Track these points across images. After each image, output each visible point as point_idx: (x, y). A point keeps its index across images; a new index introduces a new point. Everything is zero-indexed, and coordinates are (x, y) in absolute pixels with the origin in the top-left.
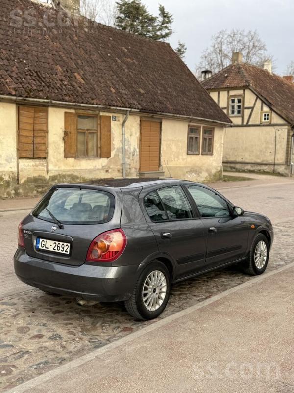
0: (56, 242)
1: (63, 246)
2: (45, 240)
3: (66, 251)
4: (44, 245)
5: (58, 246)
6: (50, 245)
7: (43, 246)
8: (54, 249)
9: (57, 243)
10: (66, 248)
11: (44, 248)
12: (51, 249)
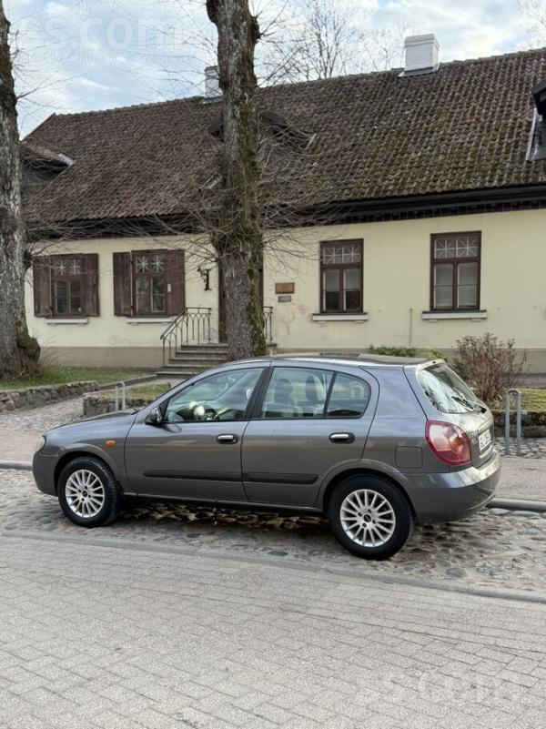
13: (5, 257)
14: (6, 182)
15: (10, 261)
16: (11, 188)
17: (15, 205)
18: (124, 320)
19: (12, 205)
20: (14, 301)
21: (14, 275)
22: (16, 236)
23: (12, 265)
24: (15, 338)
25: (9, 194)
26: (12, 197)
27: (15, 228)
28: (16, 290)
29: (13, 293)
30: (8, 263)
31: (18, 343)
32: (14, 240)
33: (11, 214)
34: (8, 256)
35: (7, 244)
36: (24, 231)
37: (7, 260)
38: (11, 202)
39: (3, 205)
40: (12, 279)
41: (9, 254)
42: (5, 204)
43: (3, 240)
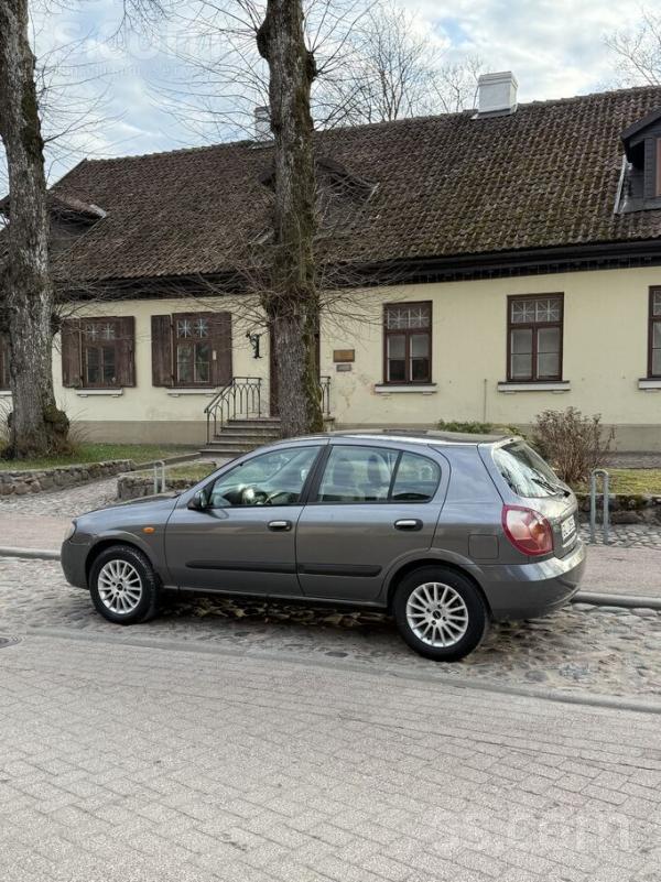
13: (29, 320)
14: (32, 236)
15: (35, 324)
16: (37, 243)
17: (41, 262)
18: (164, 391)
19: (38, 262)
20: (40, 370)
21: (40, 341)
22: (42, 297)
23: (38, 329)
24: (41, 411)
25: (34, 250)
26: (37, 253)
27: (41, 288)
28: (43, 358)
29: (38, 361)
30: (34, 327)
31: (44, 417)
32: (40, 301)
33: (37, 272)
34: (33, 319)
35: (32, 306)
36: (52, 291)
37: (32, 323)
38: (37, 259)
39: (27, 262)
40: (37, 345)
41: (35, 317)
42: (31, 261)
43: (27, 302)
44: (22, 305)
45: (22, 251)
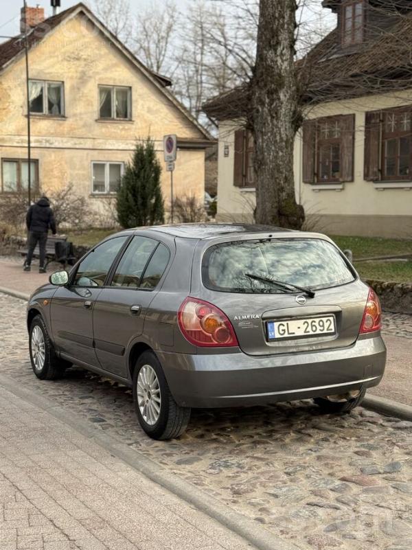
0: (307, 320)
1: (321, 323)
2: (285, 323)
3: (328, 330)
4: (284, 330)
5: (312, 326)
6: (297, 328)
7: (282, 332)
8: (305, 332)
9: (309, 321)
10: (326, 325)
11: (286, 335)
12: (300, 333)
13: (269, 118)
14: (273, 37)
15: (275, 122)
16: (278, 43)
17: (283, 61)
18: (372, 186)
19: (279, 61)
20: (278, 165)
21: (278, 138)
22: (282, 96)
23: (277, 127)
24: (276, 205)
25: (276, 50)
26: (278, 53)
27: (281, 85)
28: (280, 154)
29: (276, 157)
30: (273, 124)
31: (279, 211)
32: (279, 99)
33: (277, 71)
34: (272, 117)
35: (272, 104)
36: (294, 88)
37: (272, 121)
38: (279, 58)
39: (269, 62)
40: (276, 141)
41: (275, 114)
42: (272, 61)
43: (267, 101)
44: (263, 104)
45: (265, 52)
